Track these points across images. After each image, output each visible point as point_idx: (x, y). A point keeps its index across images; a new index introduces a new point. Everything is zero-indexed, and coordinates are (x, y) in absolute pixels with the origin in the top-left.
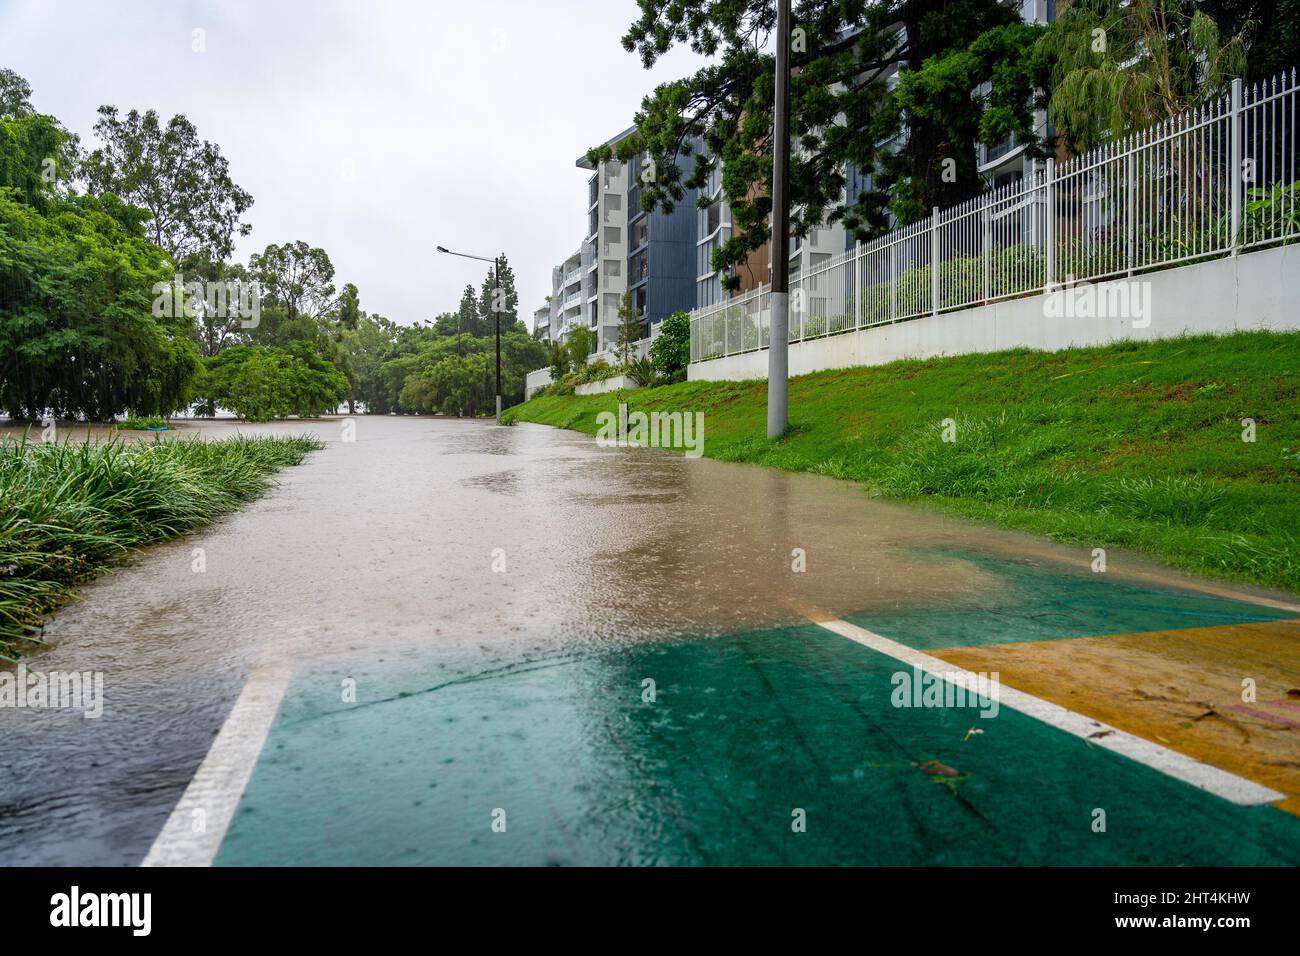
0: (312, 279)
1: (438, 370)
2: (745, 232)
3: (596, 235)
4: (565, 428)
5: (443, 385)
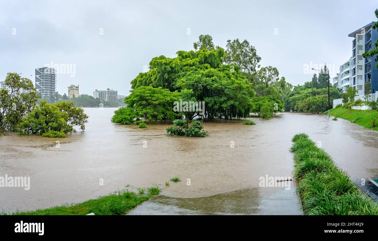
0: (273, 76)
1: (308, 100)
3: (355, 57)
4: (354, 122)
5: (309, 104)
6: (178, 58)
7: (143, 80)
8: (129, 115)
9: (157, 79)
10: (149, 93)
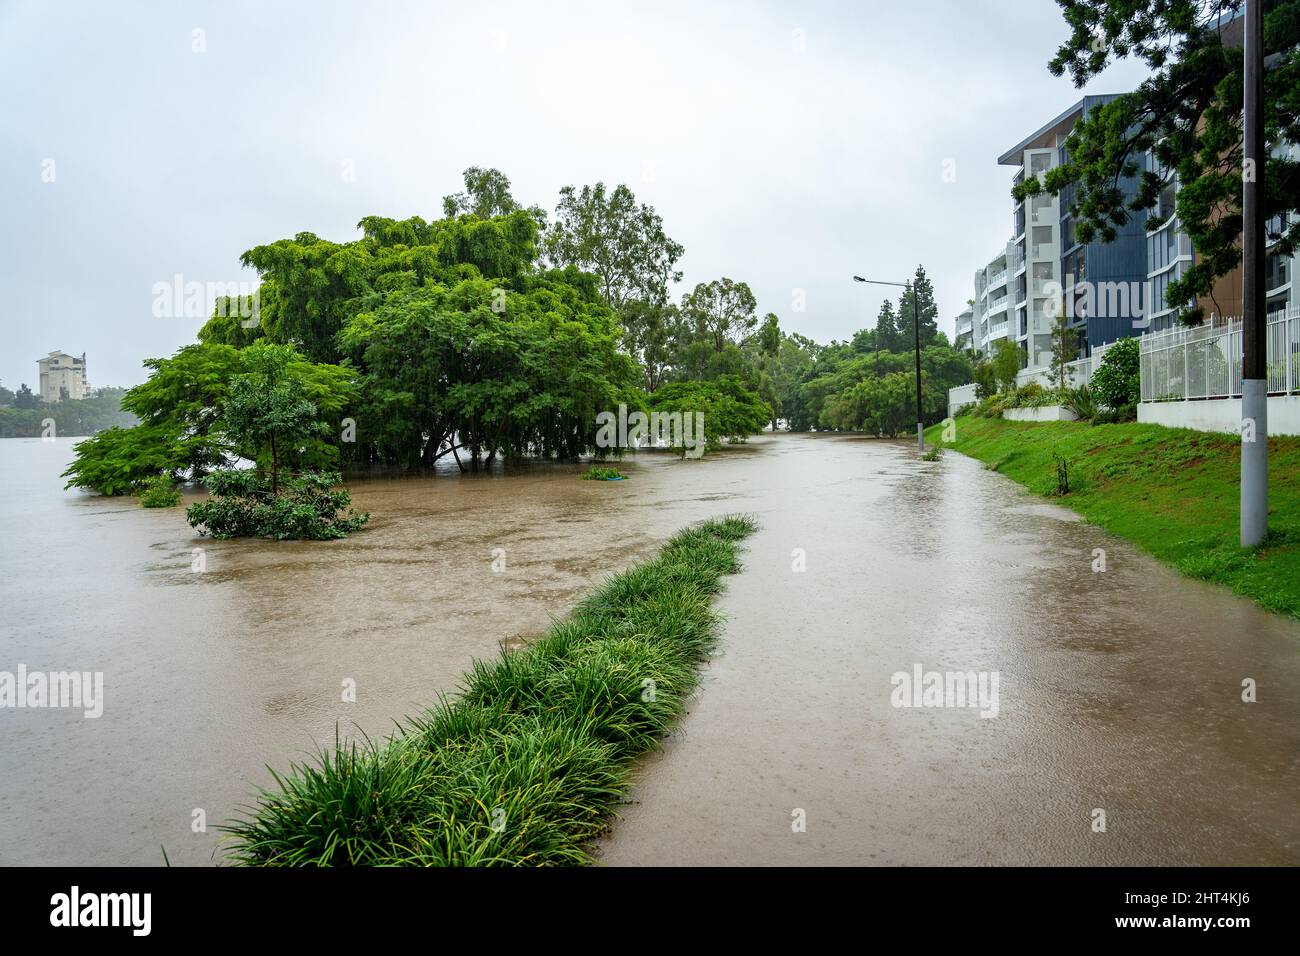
0: (737, 312)
1: (857, 392)
2: (1208, 258)
3: (1023, 236)
4: (994, 470)
5: (862, 407)
6: (363, 241)
7: (228, 325)
8: (133, 456)
9: (278, 322)
10: (216, 370)
